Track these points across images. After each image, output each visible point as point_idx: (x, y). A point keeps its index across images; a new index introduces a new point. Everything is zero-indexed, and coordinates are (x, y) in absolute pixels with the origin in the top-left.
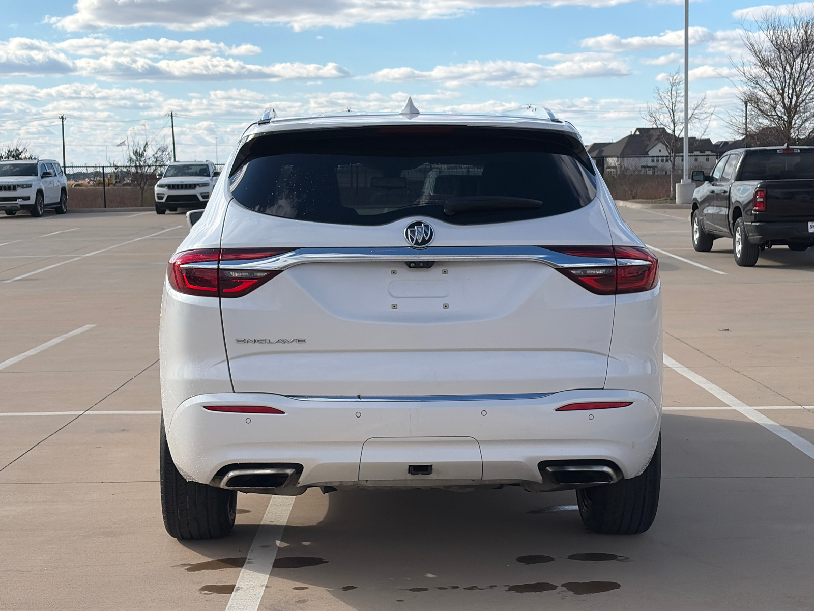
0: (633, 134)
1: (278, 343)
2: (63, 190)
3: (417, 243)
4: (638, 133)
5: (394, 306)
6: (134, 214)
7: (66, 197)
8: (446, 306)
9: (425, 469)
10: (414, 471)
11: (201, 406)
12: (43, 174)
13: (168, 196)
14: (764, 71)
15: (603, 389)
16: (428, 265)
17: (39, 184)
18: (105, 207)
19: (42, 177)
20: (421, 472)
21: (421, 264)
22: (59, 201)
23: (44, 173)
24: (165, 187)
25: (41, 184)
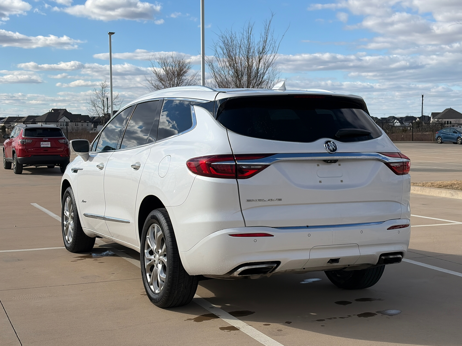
0: (50, 111)
1: (269, 201)
3: (331, 151)
4: (53, 111)
5: (320, 182)
8: (342, 181)
9: (336, 260)
10: (332, 261)
11: (227, 235)
14: (161, 83)
15: (400, 219)
16: (335, 161)
20: (334, 262)
21: (333, 161)
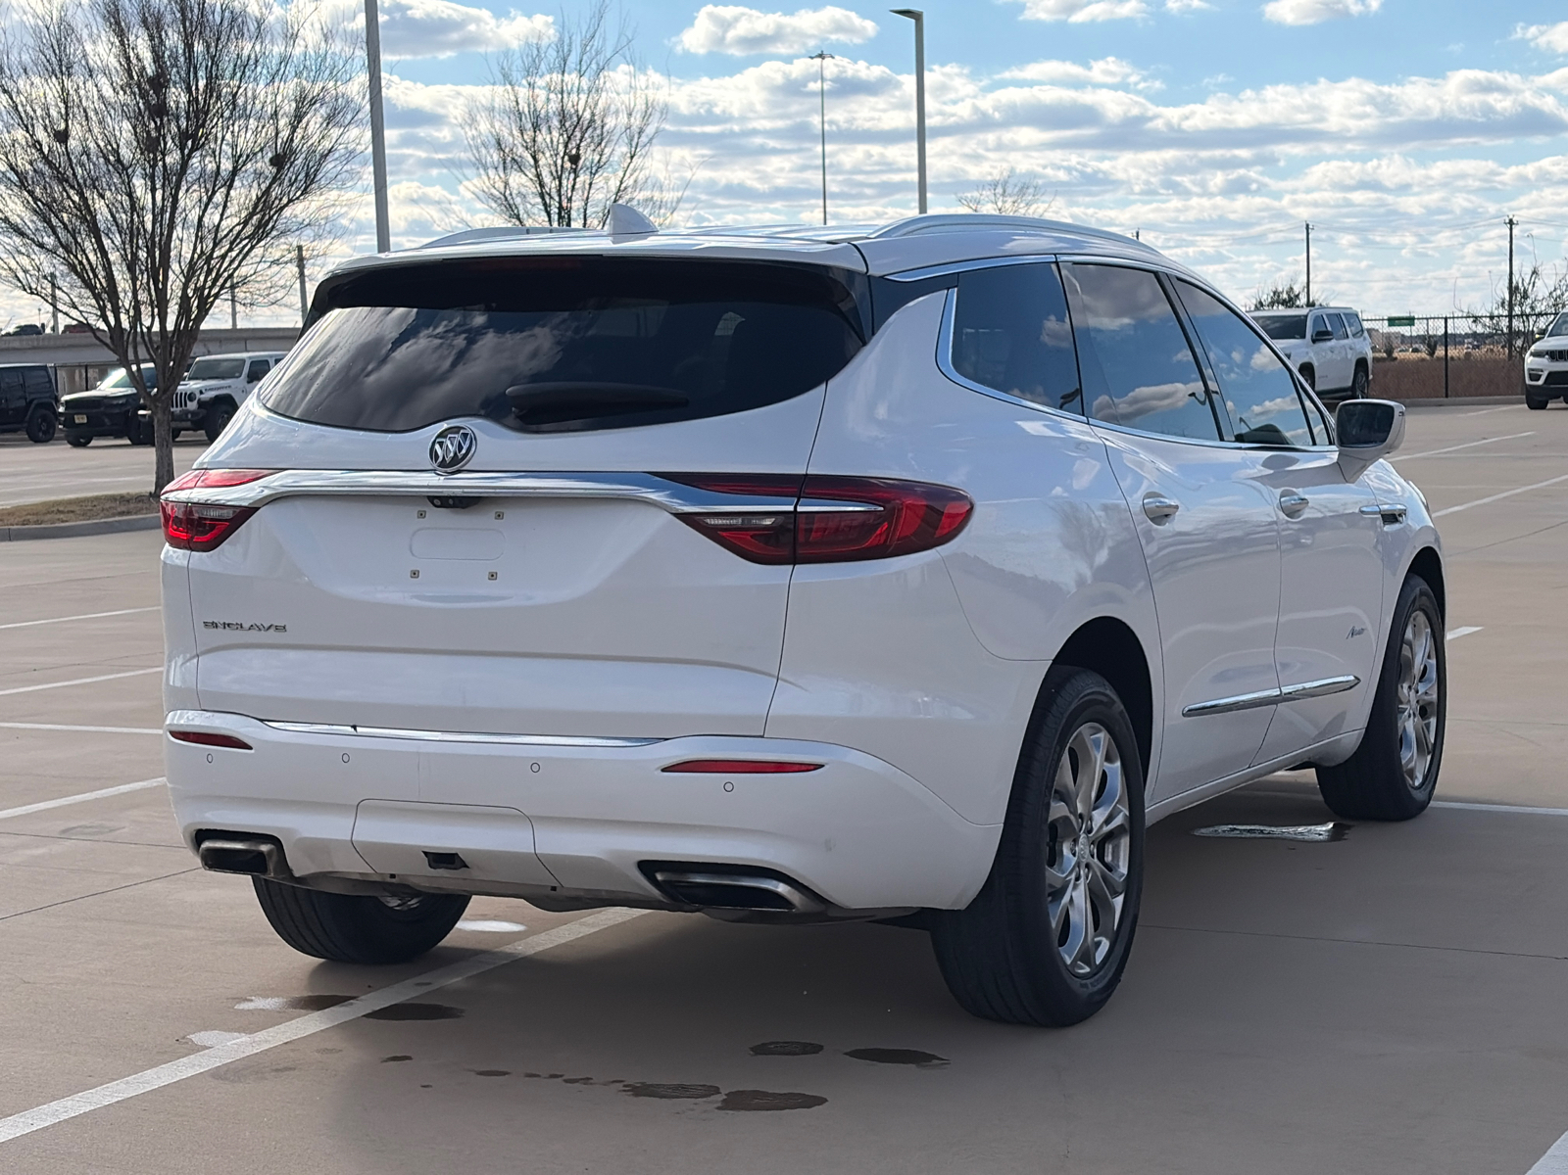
2: (1361, 363)
5: (414, 574)
6: (1483, 410)
7: (1367, 376)
9: (449, 860)
10: (434, 861)
11: (168, 730)
12: (1316, 335)
13: (1550, 374)
15: (762, 737)
17: (1307, 353)
18: (1447, 396)
19: (1314, 341)
20: (445, 865)
21: (450, 501)
22: (1350, 384)
23: (1319, 334)
24: (1543, 356)
25: (1312, 354)
